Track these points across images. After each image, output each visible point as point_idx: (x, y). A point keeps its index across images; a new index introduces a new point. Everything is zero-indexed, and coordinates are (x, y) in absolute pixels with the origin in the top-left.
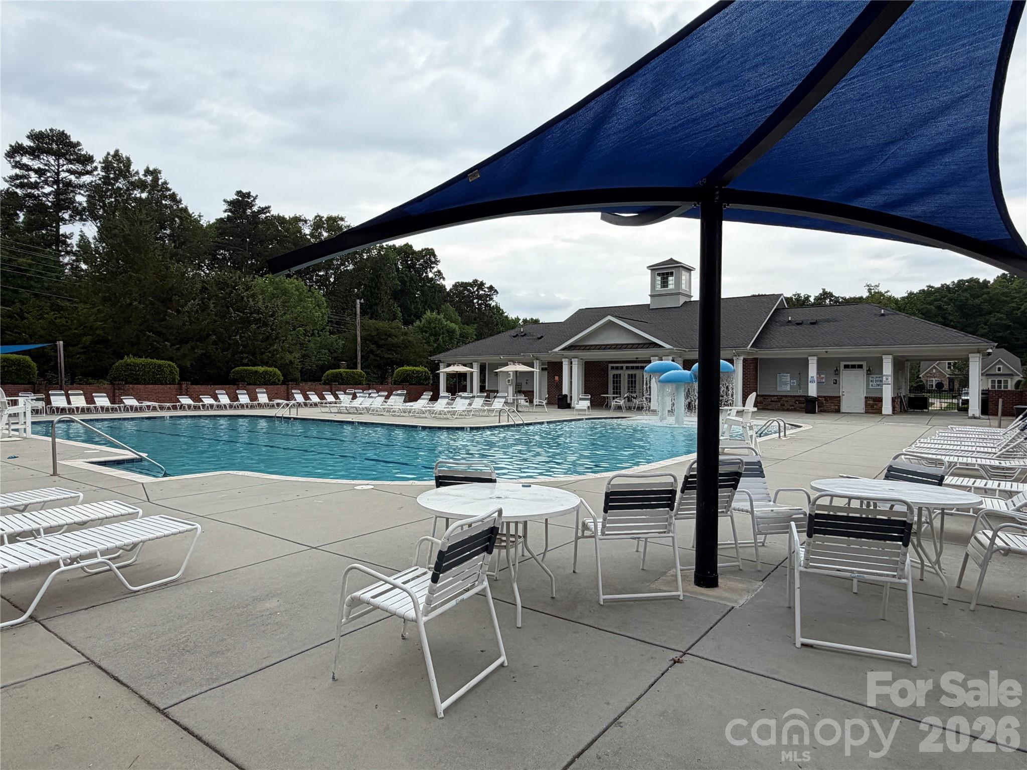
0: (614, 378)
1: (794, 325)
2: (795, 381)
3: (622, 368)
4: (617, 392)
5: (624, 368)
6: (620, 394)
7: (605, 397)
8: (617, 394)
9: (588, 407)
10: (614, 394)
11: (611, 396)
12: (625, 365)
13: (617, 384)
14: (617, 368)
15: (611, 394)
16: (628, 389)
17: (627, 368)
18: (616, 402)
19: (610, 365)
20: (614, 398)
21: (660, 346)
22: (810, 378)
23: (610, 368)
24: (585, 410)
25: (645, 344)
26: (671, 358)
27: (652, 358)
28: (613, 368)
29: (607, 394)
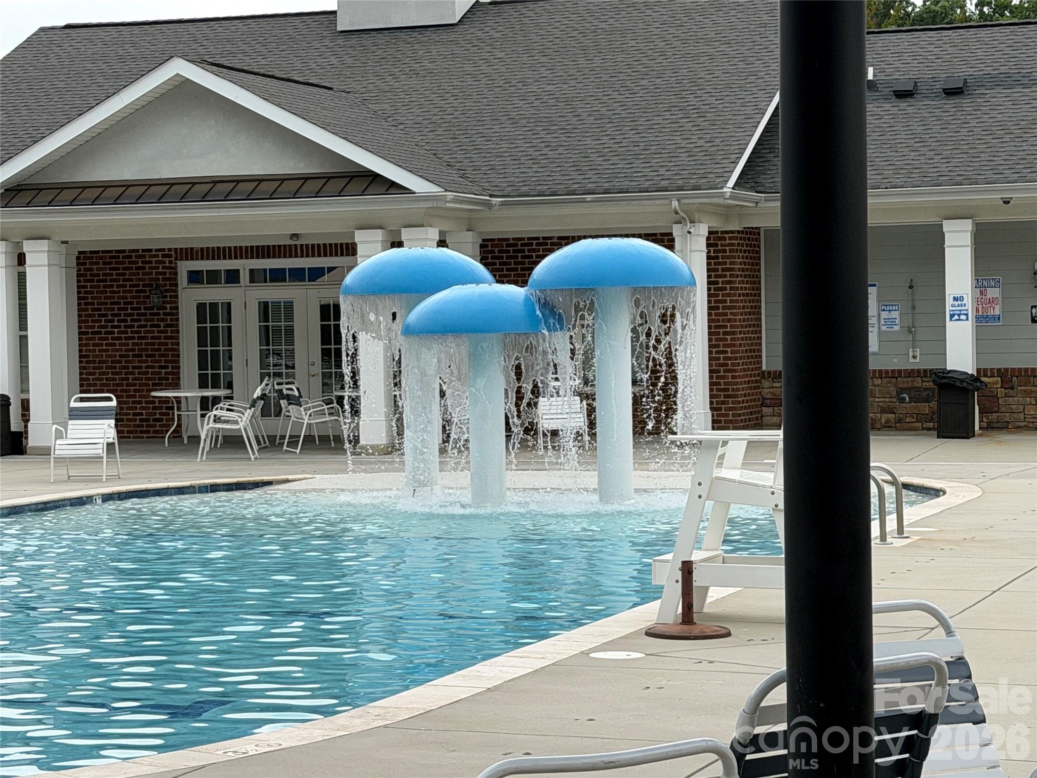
0: (201, 318)
1: (886, 99)
2: (895, 315)
3: (233, 277)
4: (216, 378)
5: (244, 277)
6: (230, 386)
7: (166, 400)
8: (215, 386)
9: (110, 446)
10: (203, 385)
11: (190, 393)
12: (244, 265)
13: (215, 343)
14: (213, 277)
15: (190, 389)
16: (263, 365)
17: (254, 276)
18: (217, 420)
19: (185, 267)
20: (206, 404)
21: (392, 186)
22: (949, 301)
23: (183, 279)
24: (96, 459)
25: (328, 178)
26: (433, 234)
27: (360, 237)
28: (195, 277)
29: (176, 385)
